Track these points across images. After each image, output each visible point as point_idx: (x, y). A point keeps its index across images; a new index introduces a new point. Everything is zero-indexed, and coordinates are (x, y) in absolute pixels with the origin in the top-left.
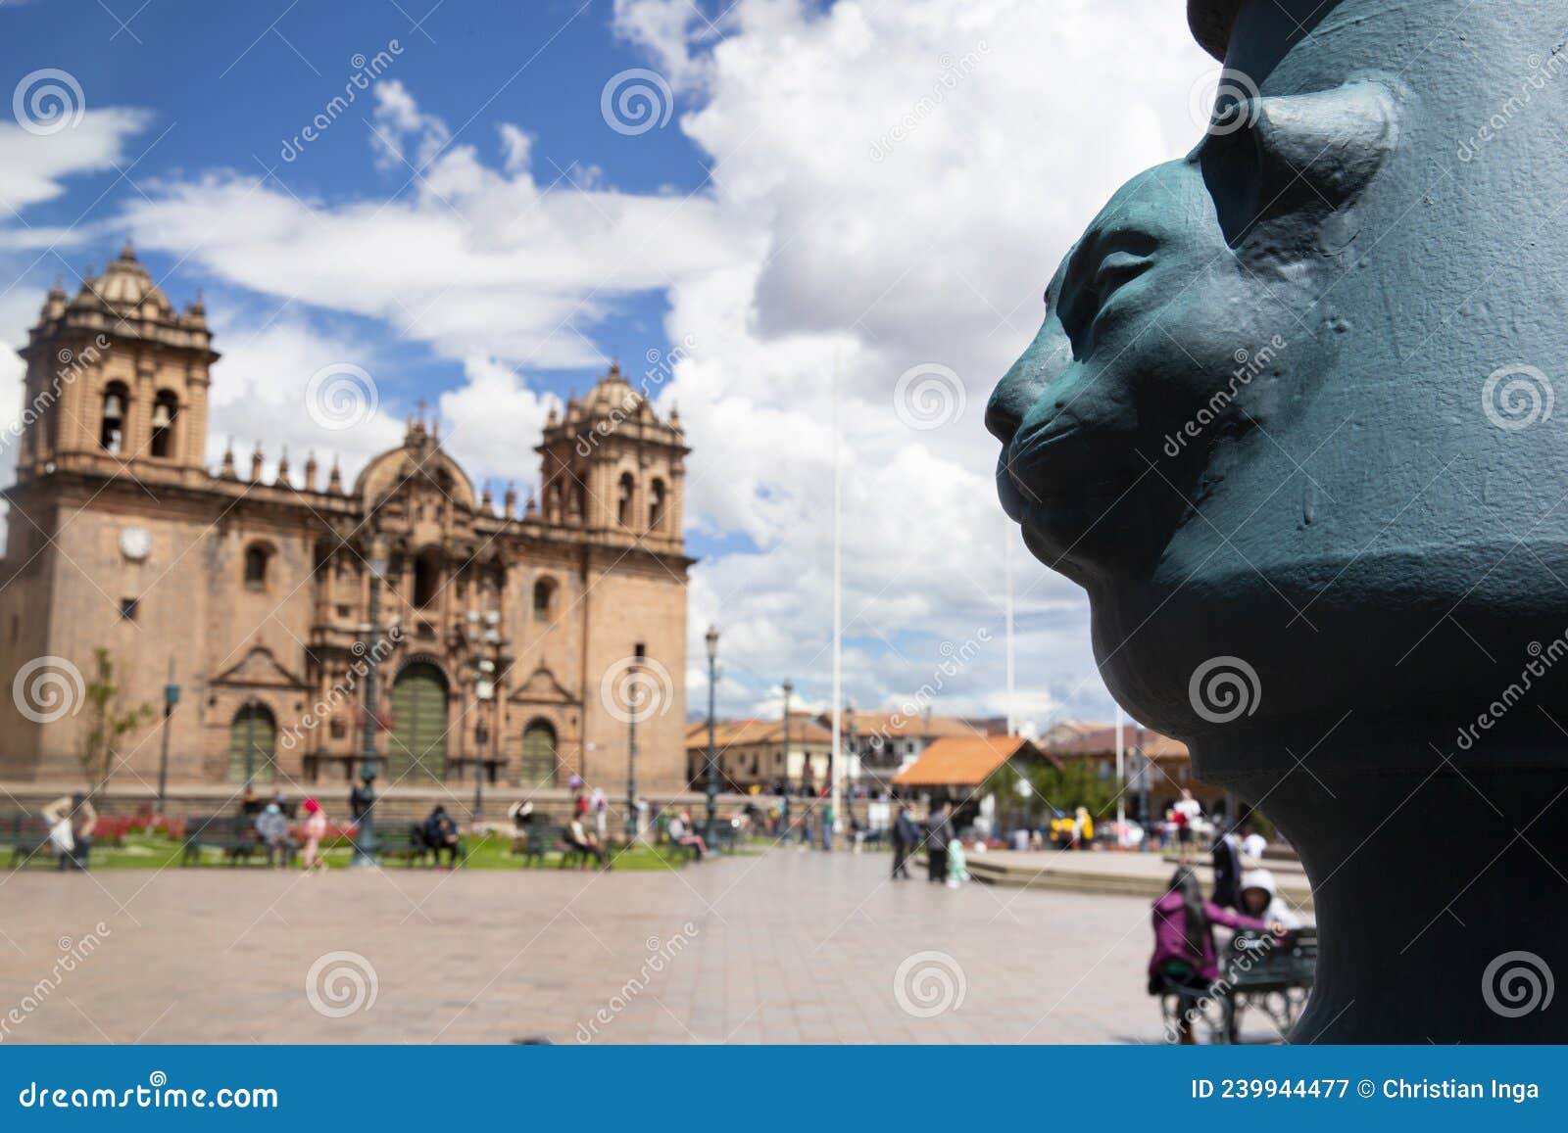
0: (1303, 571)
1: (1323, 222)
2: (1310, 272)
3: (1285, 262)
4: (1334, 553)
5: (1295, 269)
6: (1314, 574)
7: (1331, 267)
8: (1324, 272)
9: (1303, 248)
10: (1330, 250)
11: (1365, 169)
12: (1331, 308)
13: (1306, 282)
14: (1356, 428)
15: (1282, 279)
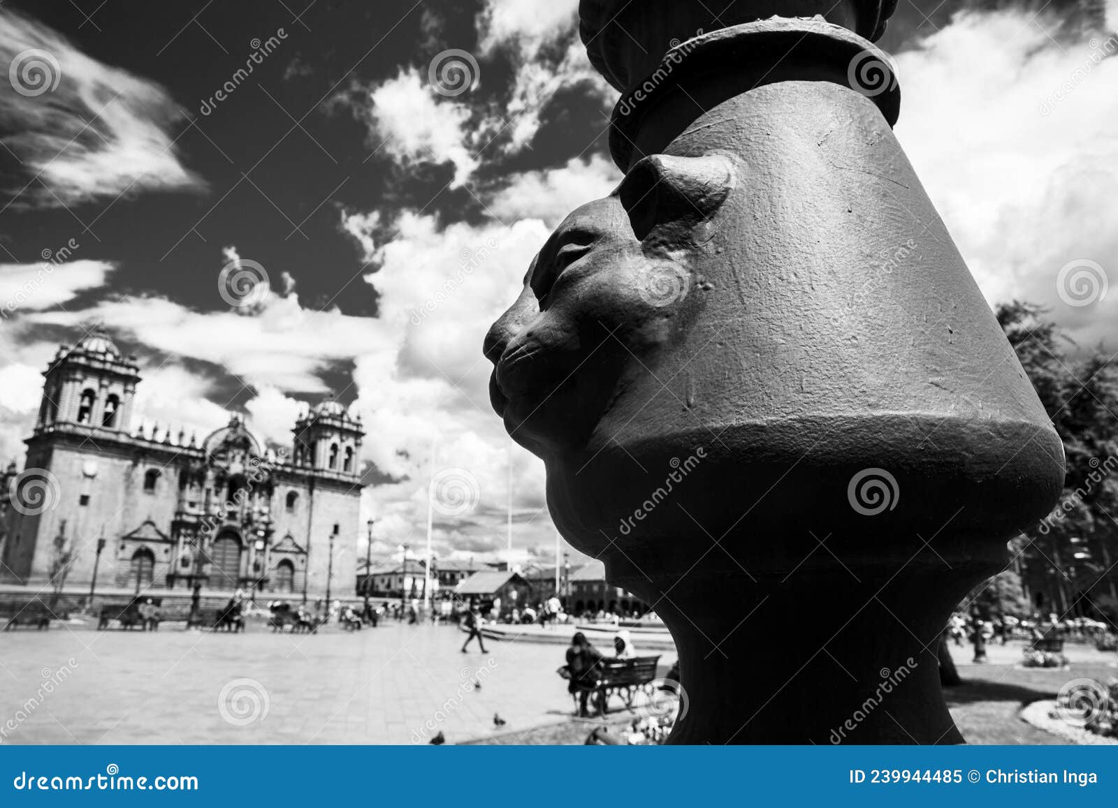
0: (687, 438)
1: (694, 228)
2: (687, 256)
3: (671, 250)
4: (706, 426)
5: (677, 254)
6: (695, 439)
7: (699, 253)
8: (695, 255)
9: (682, 243)
10: (699, 244)
11: (718, 198)
12: (700, 277)
13: (685, 262)
14: (718, 346)
15: (669, 258)
